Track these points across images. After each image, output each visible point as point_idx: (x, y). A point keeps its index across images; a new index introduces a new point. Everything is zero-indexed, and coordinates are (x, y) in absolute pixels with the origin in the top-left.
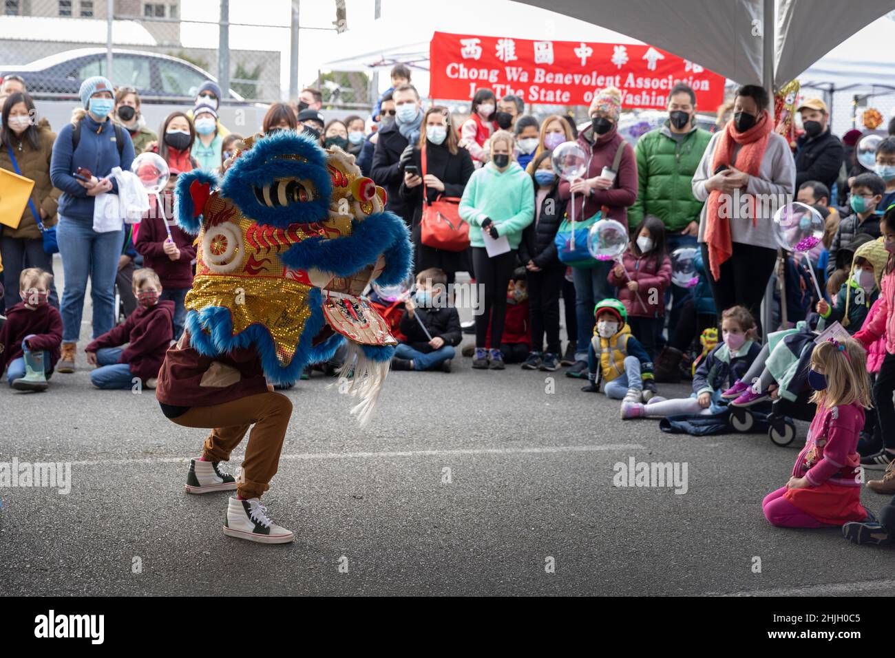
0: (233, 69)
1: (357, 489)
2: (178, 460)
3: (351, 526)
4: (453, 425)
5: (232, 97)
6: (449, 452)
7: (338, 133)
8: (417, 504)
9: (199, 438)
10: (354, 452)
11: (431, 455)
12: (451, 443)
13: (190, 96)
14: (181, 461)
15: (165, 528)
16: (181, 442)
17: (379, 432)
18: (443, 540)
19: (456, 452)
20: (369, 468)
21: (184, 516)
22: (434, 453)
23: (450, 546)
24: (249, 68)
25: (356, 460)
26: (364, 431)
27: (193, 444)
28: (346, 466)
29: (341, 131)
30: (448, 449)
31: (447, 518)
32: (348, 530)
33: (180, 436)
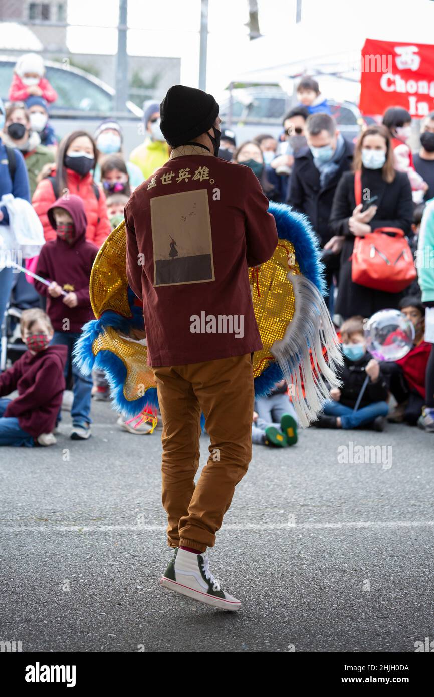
0: (130, 77)
1: (279, 566)
2: (76, 528)
3: (275, 608)
4: (387, 493)
5: (130, 111)
6: (384, 524)
7: (251, 157)
8: (348, 584)
9: (98, 504)
10: (276, 522)
11: (364, 528)
12: (386, 513)
13: (83, 110)
14: (80, 530)
15: (65, 606)
16: (79, 509)
17: (303, 499)
18: (380, 626)
19: (392, 524)
20: (292, 541)
21: (85, 593)
22: (367, 525)
23: (388, 633)
24: (147, 76)
25: (278, 532)
26: (286, 499)
27: (92, 511)
28: (266, 539)
29: (255, 153)
30: (381, 520)
31: (384, 600)
32: (270, 612)
33: (77, 501)
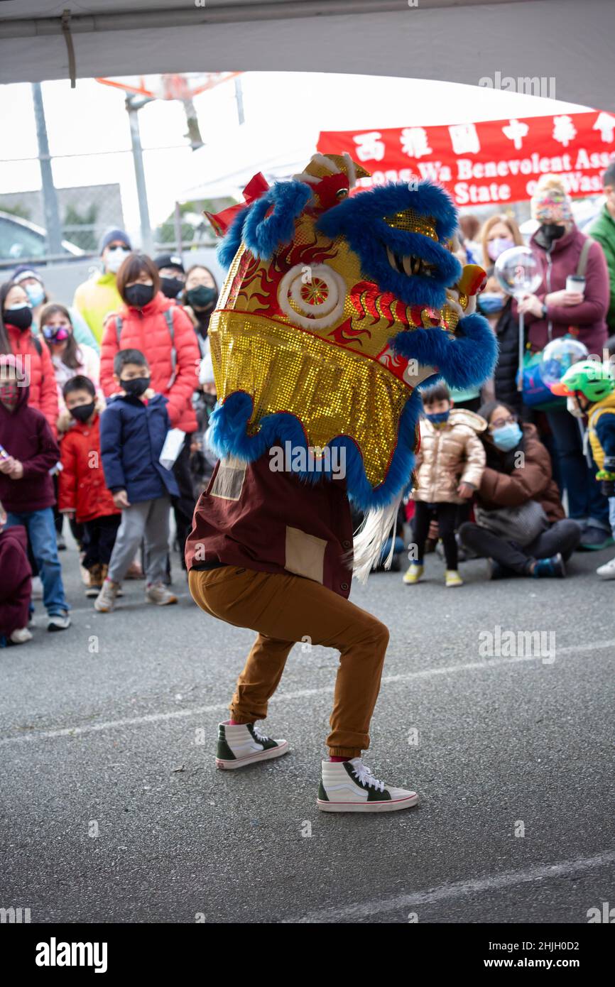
0: (63, 215)
1: (303, 739)
2: (67, 732)
3: (304, 788)
4: (415, 639)
5: (67, 252)
6: (415, 675)
7: (201, 282)
8: (384, 748)
9: (89, 700)
10: (293, 691)
11: (393, 683)
12: (416, 663)
13: (13, 257)
14: (71, 733)
15: (64, 822)
16: (67, 709)
17: (320, 661)
18: (425, 791)
19: (424, 674)
20: (314, 710)
21: (85, 804)
22: (396, 678)
23: (436, 797)
24: (83, 209)
25: (297, 701)
26: (301, 663)
27: (83, 709)
28: (285, 711)
29: (204, 278)
30: (412, 671)
31: (426, 761)
32: (300, 794)
33: (65, 700)
